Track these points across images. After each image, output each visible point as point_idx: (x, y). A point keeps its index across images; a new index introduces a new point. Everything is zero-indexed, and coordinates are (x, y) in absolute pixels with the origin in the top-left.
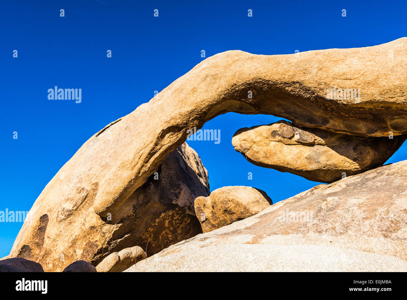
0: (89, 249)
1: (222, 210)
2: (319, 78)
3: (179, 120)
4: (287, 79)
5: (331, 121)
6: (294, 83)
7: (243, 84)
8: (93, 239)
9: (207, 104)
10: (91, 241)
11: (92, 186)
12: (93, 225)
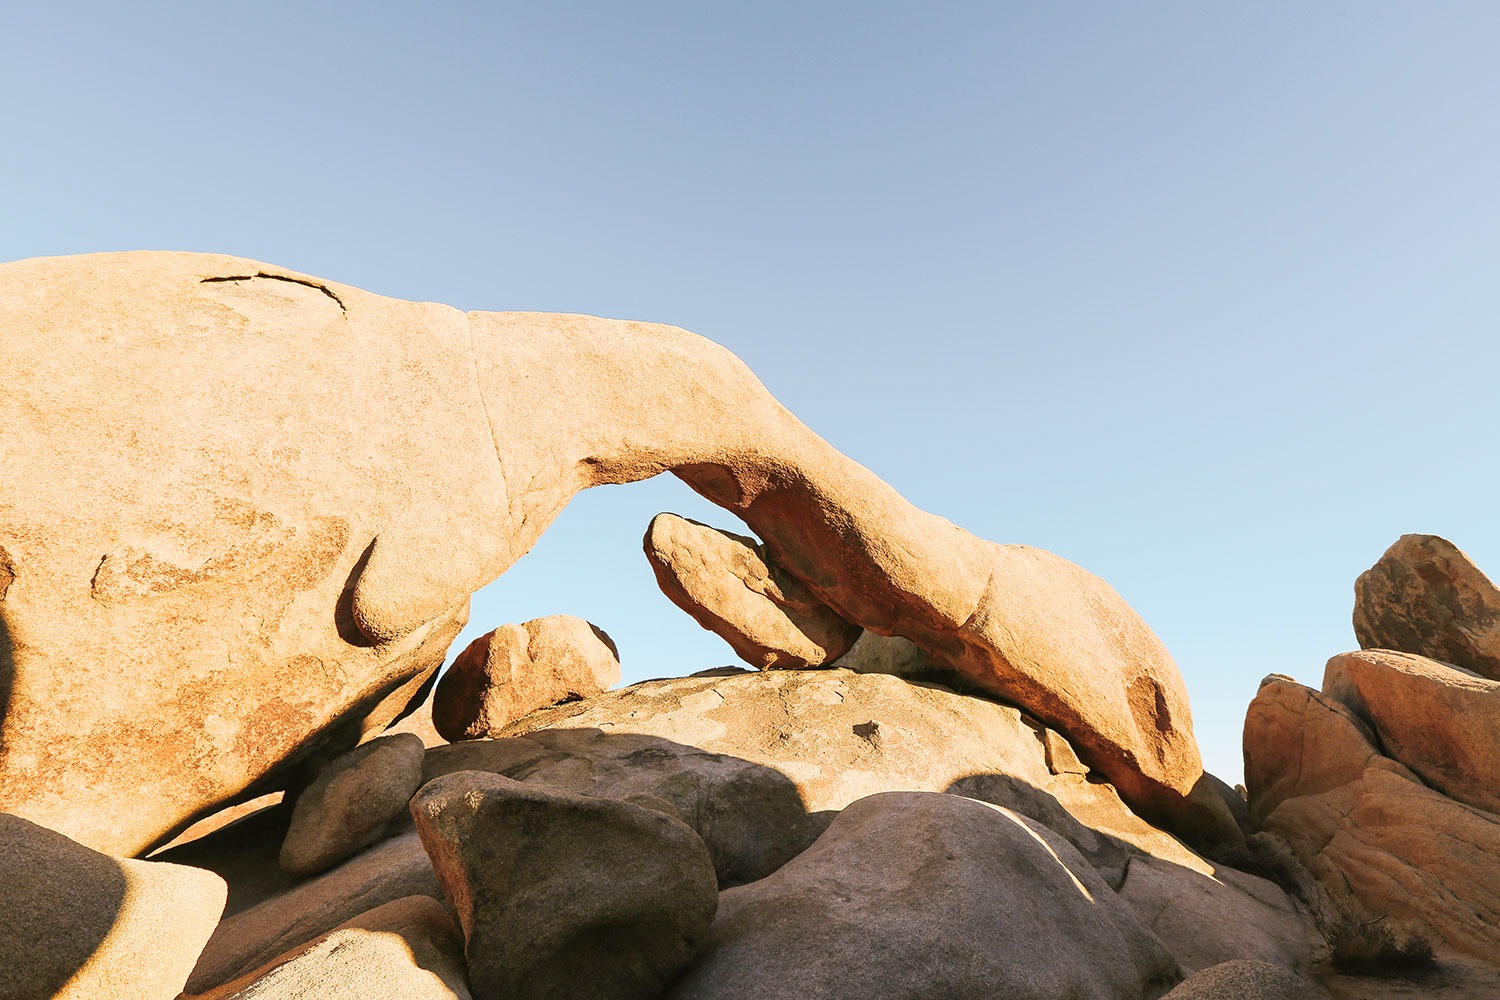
0: (274, 723)
1: (549, 668)
2: (880, 528)
3: (615, 455)
4: (836, 499)
5: (839, 586)
6: (842, 511)
7: (766, 460)
8: (293, 694)
9: (690, 454)
10: (286, 700)
11: (314, 523)
12: (309, 654)
